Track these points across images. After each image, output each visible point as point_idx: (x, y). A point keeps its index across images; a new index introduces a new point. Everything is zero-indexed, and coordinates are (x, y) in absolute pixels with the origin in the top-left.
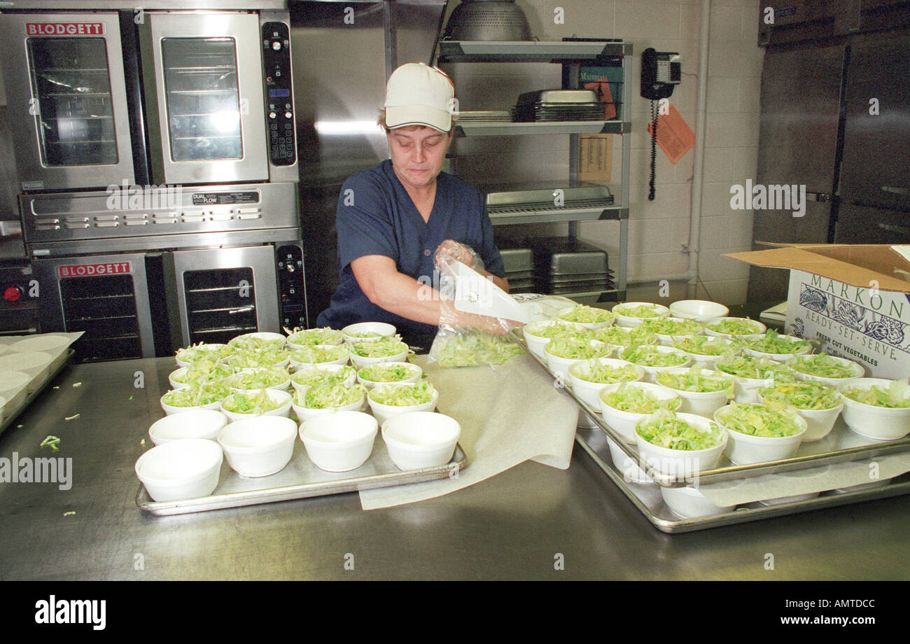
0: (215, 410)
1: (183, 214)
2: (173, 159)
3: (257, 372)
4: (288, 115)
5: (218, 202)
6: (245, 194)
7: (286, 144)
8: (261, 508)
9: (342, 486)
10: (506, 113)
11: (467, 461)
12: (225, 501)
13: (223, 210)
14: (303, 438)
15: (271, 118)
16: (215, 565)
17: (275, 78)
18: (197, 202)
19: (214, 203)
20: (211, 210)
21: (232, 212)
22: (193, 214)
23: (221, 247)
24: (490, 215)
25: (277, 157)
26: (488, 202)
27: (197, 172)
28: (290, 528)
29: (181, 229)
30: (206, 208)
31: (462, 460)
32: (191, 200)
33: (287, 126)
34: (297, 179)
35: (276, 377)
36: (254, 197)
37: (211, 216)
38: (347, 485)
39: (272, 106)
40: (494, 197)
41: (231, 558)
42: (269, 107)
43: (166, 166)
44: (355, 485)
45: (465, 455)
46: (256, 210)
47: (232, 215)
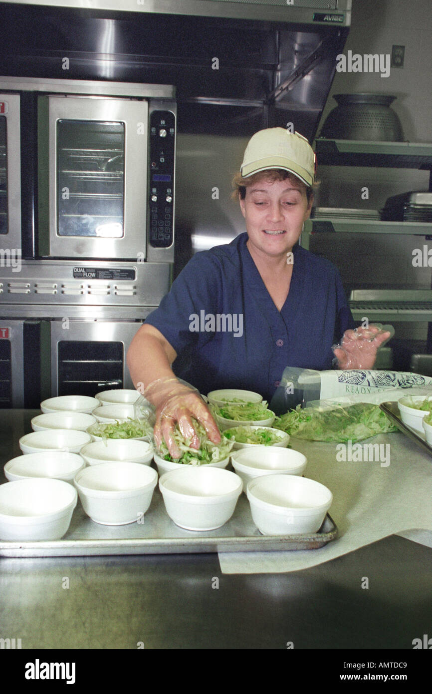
0: (73, 453)
1: (63, 286)
2: (58, 233)
3: (120, 423)
4: (169, 199)
5: (97, 277)
6: (122, 271)
7: (164, 226)
8: (110, 560)
9: (199, 545)
10: (375, 212)
11: (337, 533)
12: (73, 547)
13: (100, 286)
14: (162, 489)
15: (153, 202)
16: (54, 616)
17: (159, 164)
18: (78, 275)
19: (93, 278)
20: (90, 284)
21: (109, 287)
22: (72, 286)
23: (96, 320)
24: (353, 311)
25: (155, 239)
26: (352, 298)
27: (79, 247)
28: (140, 584)
29: (60, 301)
30: (86, 282)
31: (332, 531)
32: (71, 272)
33: (167, 210)
34: (172, 261)
35: (139, 430)
36: (130, 274)
37: (90, 290)
38: (206, 545)
39: (154, 190)
40: (358, 294)
41: (73, 610)
42: (151, 190)
43: (51, 239)
44: (214, 545)
45: (335, 526)
46: (131, 287)
47: (108, 290)
